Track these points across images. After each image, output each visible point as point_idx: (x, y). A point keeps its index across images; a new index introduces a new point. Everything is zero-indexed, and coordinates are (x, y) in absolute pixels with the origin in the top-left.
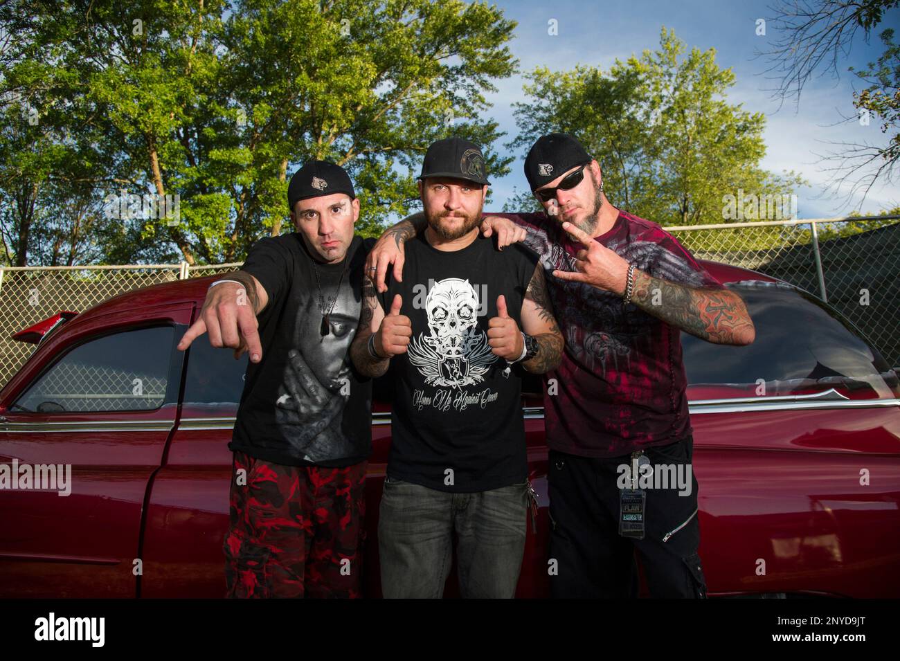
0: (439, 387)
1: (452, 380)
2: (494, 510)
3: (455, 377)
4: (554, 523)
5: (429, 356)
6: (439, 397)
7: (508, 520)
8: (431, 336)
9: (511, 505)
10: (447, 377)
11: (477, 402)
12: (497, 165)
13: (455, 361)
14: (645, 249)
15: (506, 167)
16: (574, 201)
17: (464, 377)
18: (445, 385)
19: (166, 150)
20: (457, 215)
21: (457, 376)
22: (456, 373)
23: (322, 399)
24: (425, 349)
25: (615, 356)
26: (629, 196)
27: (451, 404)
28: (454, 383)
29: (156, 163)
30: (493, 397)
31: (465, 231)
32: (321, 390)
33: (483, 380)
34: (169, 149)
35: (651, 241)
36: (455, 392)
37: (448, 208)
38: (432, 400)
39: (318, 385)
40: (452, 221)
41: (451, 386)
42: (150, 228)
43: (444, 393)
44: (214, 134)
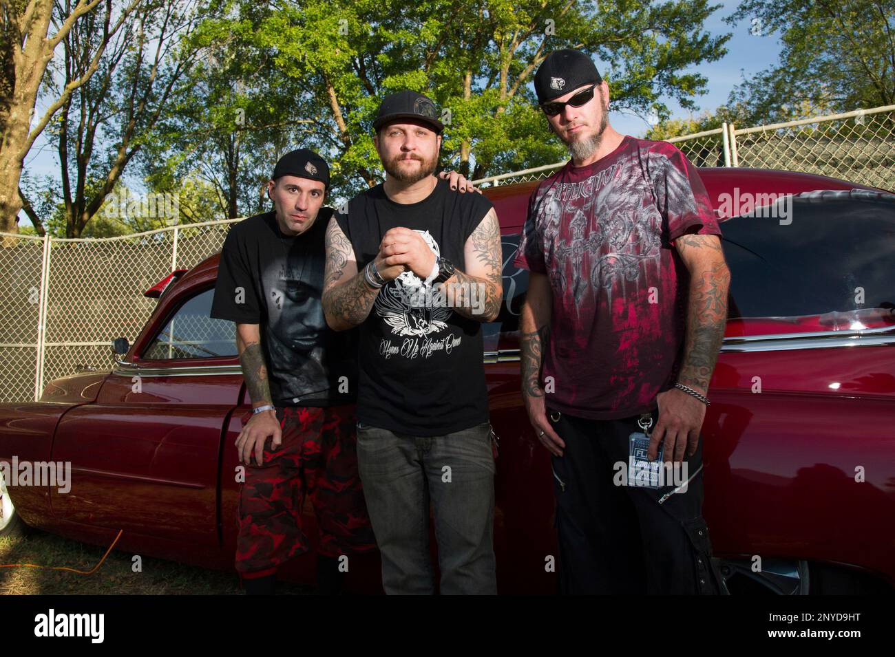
0: (406, 336)
1: (419, 329)
2: (459, 448)
3: (421, 325)
5: (395, 307)
6: (407, 346)
7: (475, 456)
8: (396, 287)
9: (476, 442)
10: (413, 327)
11: (442, 348)
13: (420, 311)
14: (656, 162)
16: (581, 119)
17: (429, 325)
18: (411, 334)
19: (342, 84)
20: (414, 157)
21: (423, 325)
22: (421, 322)
23: (289, 358)
24: (391, 301)
25: (623, 282)
27: (418, 352)
28: (421, 332)
29: (334, 99)
30: (456, 342)
31: (423, 174)
32: (286, 351)
33: (446, 326)
34: (345, 82)
35: (662, 154)
36: (421, 341)
37: (404, 149)
38: (400, 349)
39: (282, 346)
40: (409, 164)
41: (417, 335)
42: (336, 166)
43: (411, 342)
44: (388, 60)
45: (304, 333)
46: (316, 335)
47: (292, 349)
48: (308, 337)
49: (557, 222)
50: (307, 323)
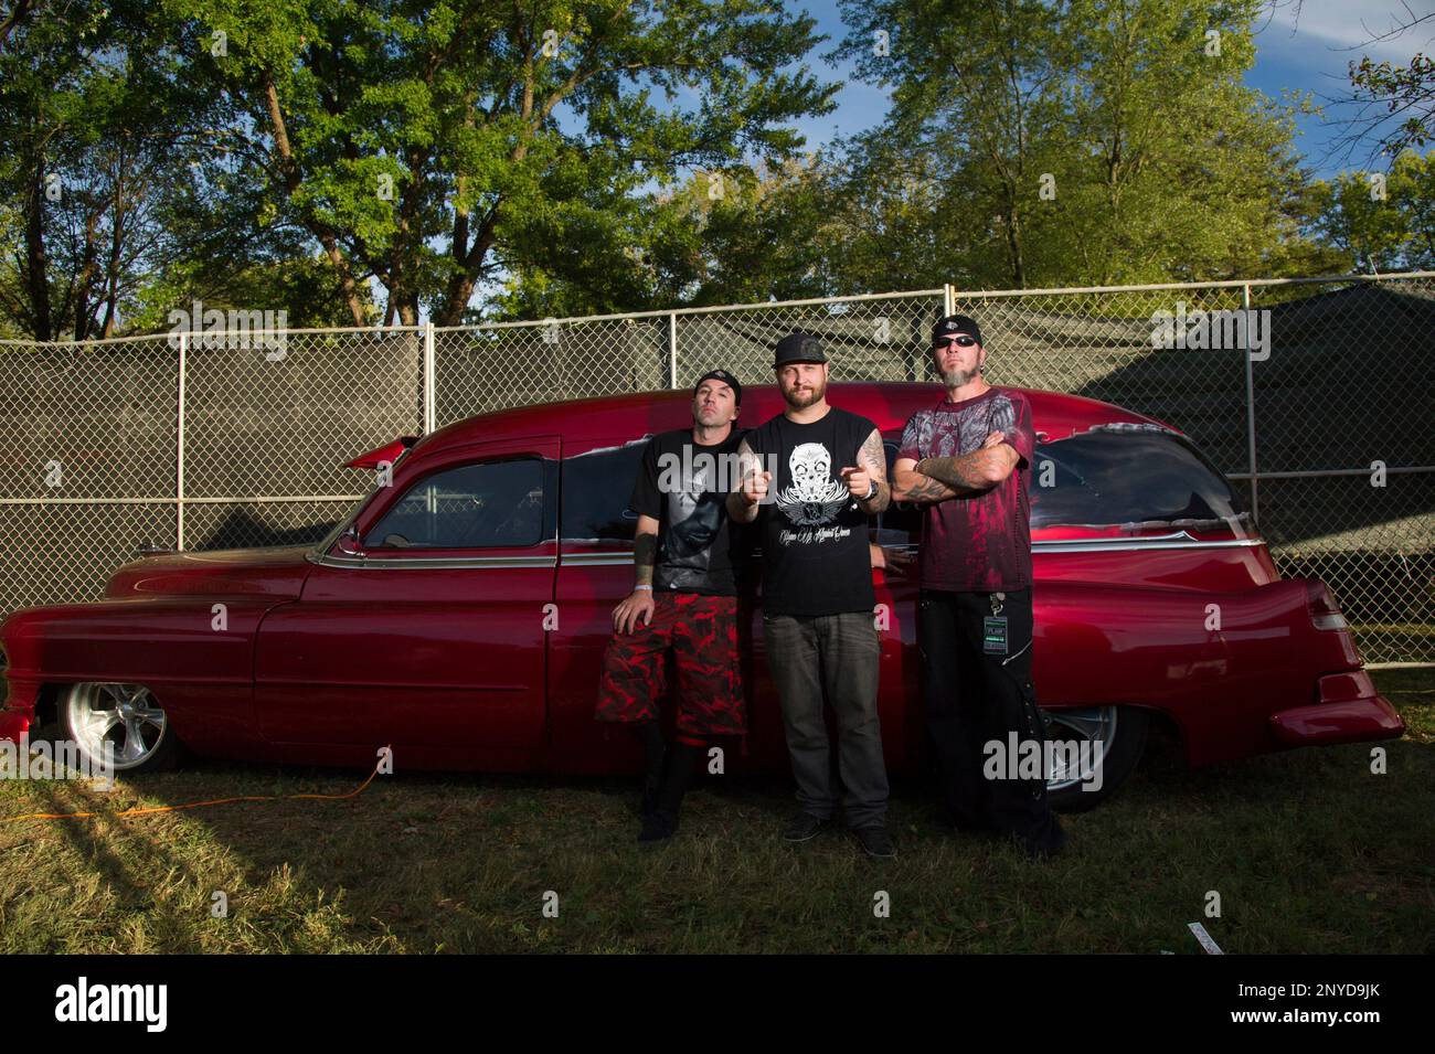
0: (802, 525)
1: (812, 519)
3: (814, 517)
4: (925, 656)
6: (803, 534)
8: (794, 487)
10: (808, 517)
11: (832, 536)
12: (815, 96)
13: (814, 505)
15: (828, 101)
17: (822, 517)
18: (807, 524)
19: (290, 83)
20: (806, 388)
21: (816, 516)
22: (815, 514)
24: (790, 498)
26: (1023, 139)
27: (812, 539)
28: (814, 522)
29: (275, 105)
30: (844, 531)
31: (816, 399)
33: (837, 519)
36: (815, 529)
37: (798, 383)
38: (797, 536)
40: (803, 393)
41: (812, 524)
42: (271, 209)
43: (806, 530)
44: (364, 56)
45: (698, 531)
46: (708, 535)
47: (686, 543)
48: (702, 535)
49: (930, 439)
50: (703, 523)
